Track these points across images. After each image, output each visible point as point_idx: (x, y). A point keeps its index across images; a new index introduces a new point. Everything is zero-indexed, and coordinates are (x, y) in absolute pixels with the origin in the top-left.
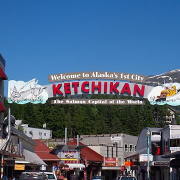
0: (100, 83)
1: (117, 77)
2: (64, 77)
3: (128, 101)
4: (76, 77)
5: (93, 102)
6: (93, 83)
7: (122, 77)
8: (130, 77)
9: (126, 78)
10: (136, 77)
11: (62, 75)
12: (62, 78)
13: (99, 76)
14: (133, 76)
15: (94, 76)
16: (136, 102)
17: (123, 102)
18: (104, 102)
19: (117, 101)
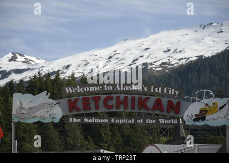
0: (126, 98)
1: (146, 90)
2: (81, 89)
3: (160, 120)
5: (117, 121)
6: (118, 98)
7: (152, 91)
8: (162, 90)
9: (157, 91)
11: (78, 87)
12: (79, 91)
14: (165, 89)
15: (119, 89)
16: (169, 121)
17: (154, 121)
18: (130, 121)
19: (147, 120)
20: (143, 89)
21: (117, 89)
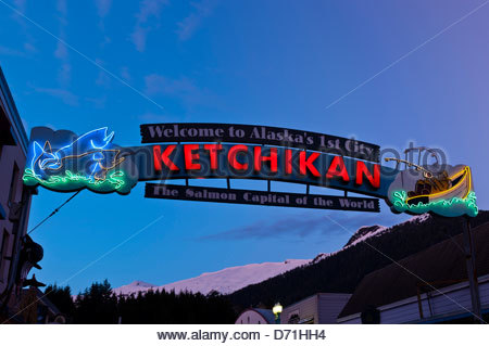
1: (312, 142)
2: (182, 131)
3: (341, 201)
4: (212, 135)
5: (255, 199)
7: (323, 144)
9: (332, 146)
10: (356, 147)
11: (176, 126)
12: (176, 135)
13: (269, 137)
14: (347, 142)
16: (360, 204)
17: (329, 203)
18: (281, 200)
19: (315, 200)
20: (305, 139)
21: (254, 136)
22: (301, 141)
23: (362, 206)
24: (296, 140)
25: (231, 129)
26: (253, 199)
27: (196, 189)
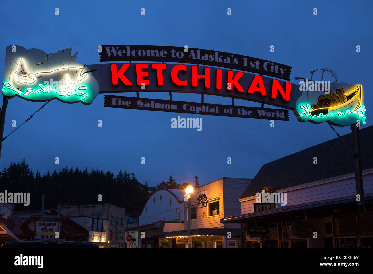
1: (237, 63)
2: (133, 52)
3: (258, 111)
4: (157, 55)
7: (246, 65)
8: (261, 66)
9: (253, 66)
10: (272, 68)
12: (129, 55)
13: (203, 58)
15: (194, 57)
16: (273, 114)
17: (250, 113)
18: (212, 110)
19: (239, 110)
20: (232, 61)
21: (191, 57)
22: (229, 62)
23: (275, 115)
24: (225, 61)
25: (173, 51)
26: (191, 109)
27: (145, 100)
